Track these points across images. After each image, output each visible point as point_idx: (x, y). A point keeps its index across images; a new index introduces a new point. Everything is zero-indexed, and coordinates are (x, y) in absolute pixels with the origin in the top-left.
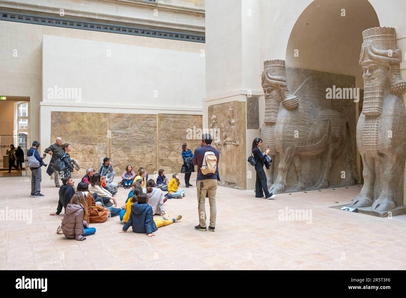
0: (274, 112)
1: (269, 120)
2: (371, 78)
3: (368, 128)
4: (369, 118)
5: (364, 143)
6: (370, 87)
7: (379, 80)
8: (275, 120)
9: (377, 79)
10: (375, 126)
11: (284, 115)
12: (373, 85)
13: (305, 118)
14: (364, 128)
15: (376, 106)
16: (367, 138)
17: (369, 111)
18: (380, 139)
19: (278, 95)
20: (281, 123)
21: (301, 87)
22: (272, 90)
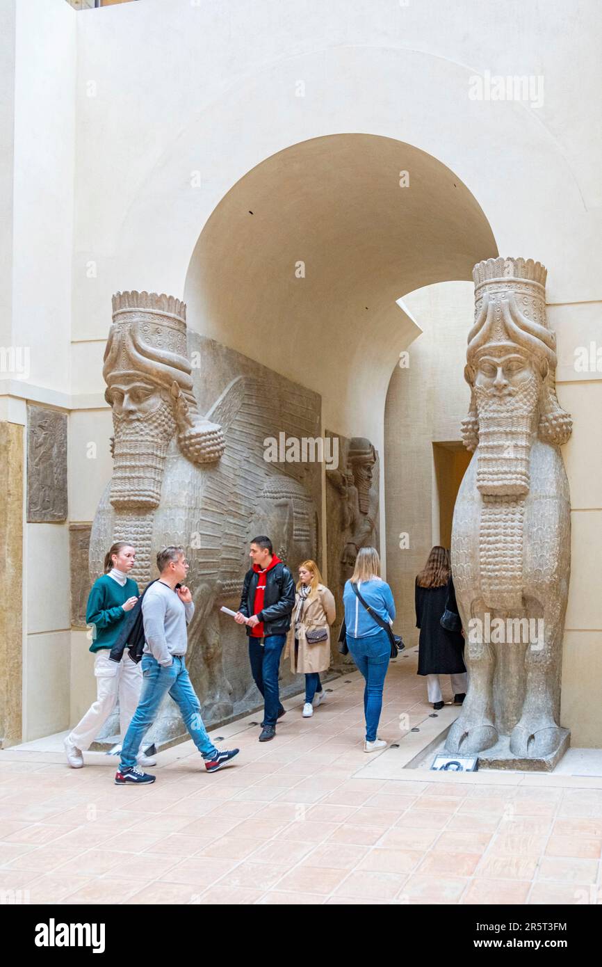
0: (152, 467)
1: (135, 495)
2: (506, 392)
3: (496, 527)
4: (496, 502)
5: (484, 570)
6: (502, 415)
7: (525, 400)
8: (155, 495)
9: (521, 396)
10: (516, 524)
11: (187, 481)
12: (512, 411)
13: (237, 493)
14: (482, 528)
15: (519, 469)
16: (494, 557)
17: (500, 483)
18: (529, 559)
19: (166, 413)
20: (178, 507)
21: (223, 401)
22: (149, 394)
